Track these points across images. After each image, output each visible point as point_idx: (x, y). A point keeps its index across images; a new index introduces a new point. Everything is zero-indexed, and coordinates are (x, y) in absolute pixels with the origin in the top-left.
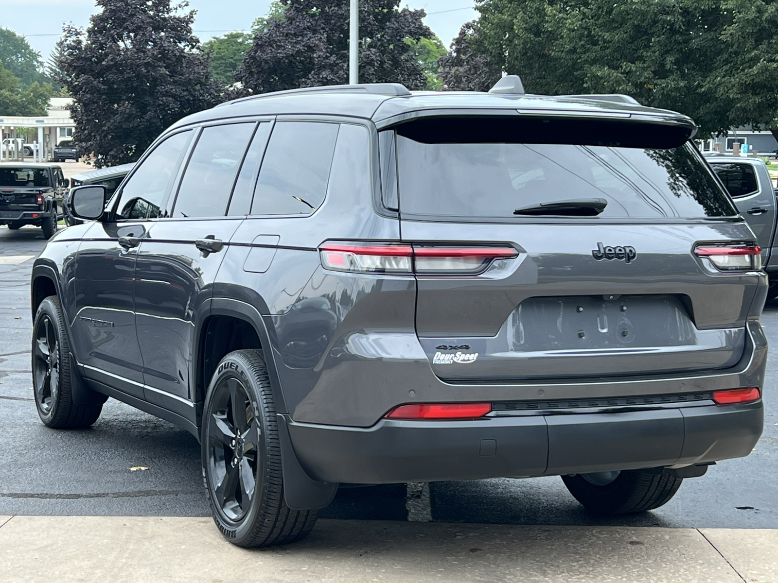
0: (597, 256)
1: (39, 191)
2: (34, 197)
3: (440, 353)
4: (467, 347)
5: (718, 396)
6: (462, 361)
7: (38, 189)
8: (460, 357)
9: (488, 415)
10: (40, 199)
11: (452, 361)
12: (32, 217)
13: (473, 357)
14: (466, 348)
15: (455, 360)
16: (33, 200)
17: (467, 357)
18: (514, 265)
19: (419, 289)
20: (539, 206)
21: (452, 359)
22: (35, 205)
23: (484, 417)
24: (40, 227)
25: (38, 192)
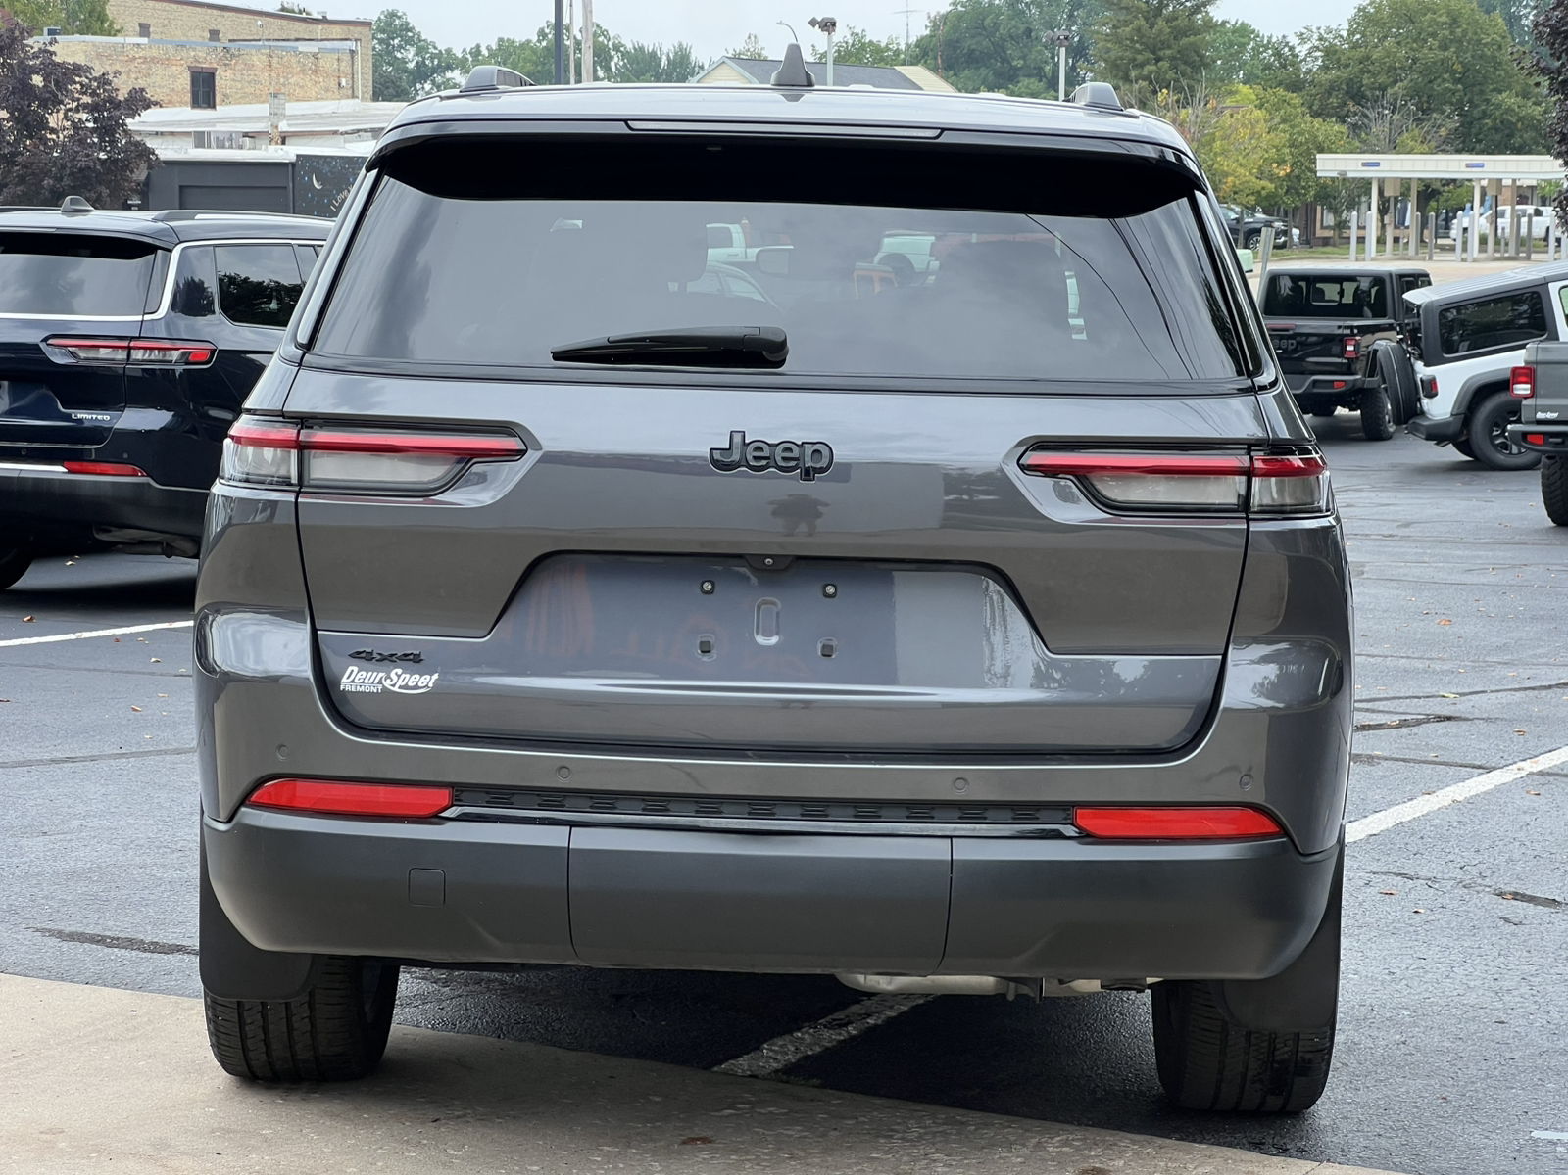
0: (722, 462)
1: (1352, 328)
2: (1337, 341)
3: (356, 669)
4: (416, 659)
5: (1083, 816)
6: (400, 688)
7: (1349, 323)
8: (399, 680)
9: (443, 814)
10: (1350, 348)
11: (380, 687)
12: (1333, 387)
13: (424, 681)
14: (412, 660)
15: (387, 684)
16: (1336, 349)
17: (413, 679)
18: (507, 477)
19: (300, 523)
20: (604, 342)
21: (380, 682)
22: (1339, 360)
23: (434, 818)
24: (1359, 412)
25: (1349, 331)
